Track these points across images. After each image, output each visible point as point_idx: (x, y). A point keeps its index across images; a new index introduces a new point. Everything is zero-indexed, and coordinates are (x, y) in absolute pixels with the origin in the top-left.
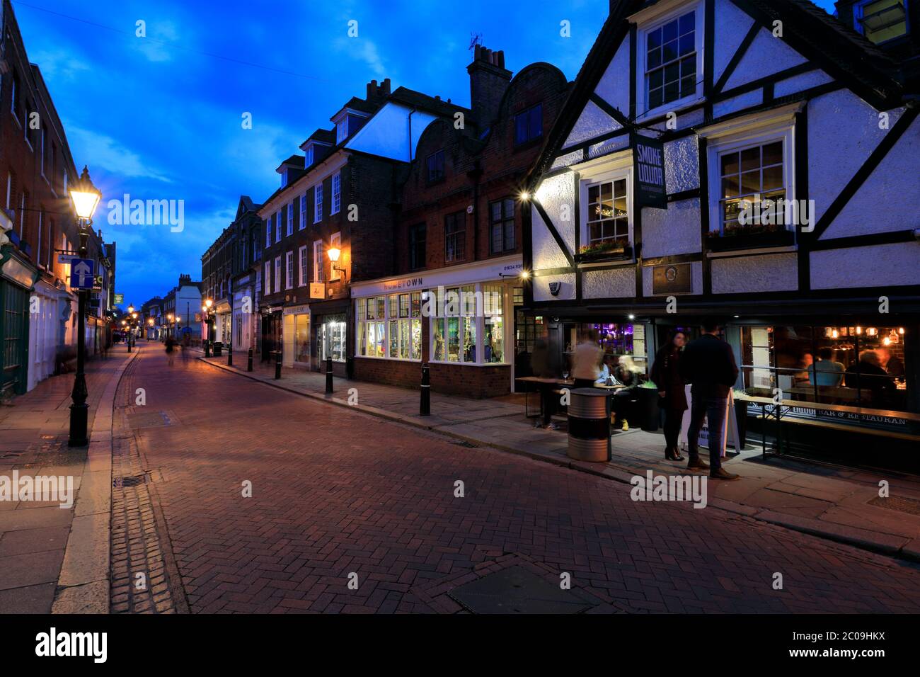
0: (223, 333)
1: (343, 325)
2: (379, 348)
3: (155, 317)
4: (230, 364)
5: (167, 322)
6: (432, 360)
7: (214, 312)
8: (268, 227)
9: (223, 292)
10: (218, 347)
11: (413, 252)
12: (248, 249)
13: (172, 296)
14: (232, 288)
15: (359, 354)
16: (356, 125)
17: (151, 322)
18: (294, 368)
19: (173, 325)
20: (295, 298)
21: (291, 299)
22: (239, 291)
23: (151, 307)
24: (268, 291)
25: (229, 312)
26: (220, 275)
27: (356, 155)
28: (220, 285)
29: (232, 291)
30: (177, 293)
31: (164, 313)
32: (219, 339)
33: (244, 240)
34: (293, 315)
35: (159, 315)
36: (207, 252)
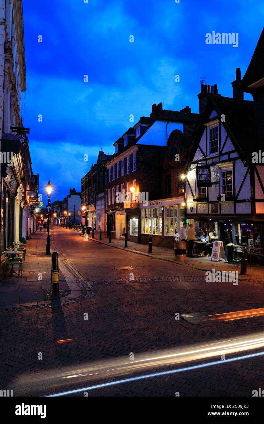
0: (92, 222)
1: (137, 220)
2: (149, 230)
3: (57, 212)
4: (93, 237)
5: (64, 215)
6: (165, 235)
7: (87, 210)
8: (110, 172)
9: (92, 200)
10: (89, 230)
11: (167, 188)
12: (103, 179)
13: (66, 201)
14: (96, 198)
15: (142, 233)
16: (143, 131)
17: (55, 215)
18: (120, 239)
19: (67, 217)
20: (120, 207)
21: (119, 208)
22: (99, 200)
23: (55, 206)
24: (110, 203)
25: (95, 211)
26: (90, 191)
27: (141, 147)
28: (90, 196)
29: (96, 200)
30: (69, 199)
31: (62, 210)
32: (90, 225)
33: (101, 174)
34: (119, 215)
35: (59, 211)
36: (84, 178)
